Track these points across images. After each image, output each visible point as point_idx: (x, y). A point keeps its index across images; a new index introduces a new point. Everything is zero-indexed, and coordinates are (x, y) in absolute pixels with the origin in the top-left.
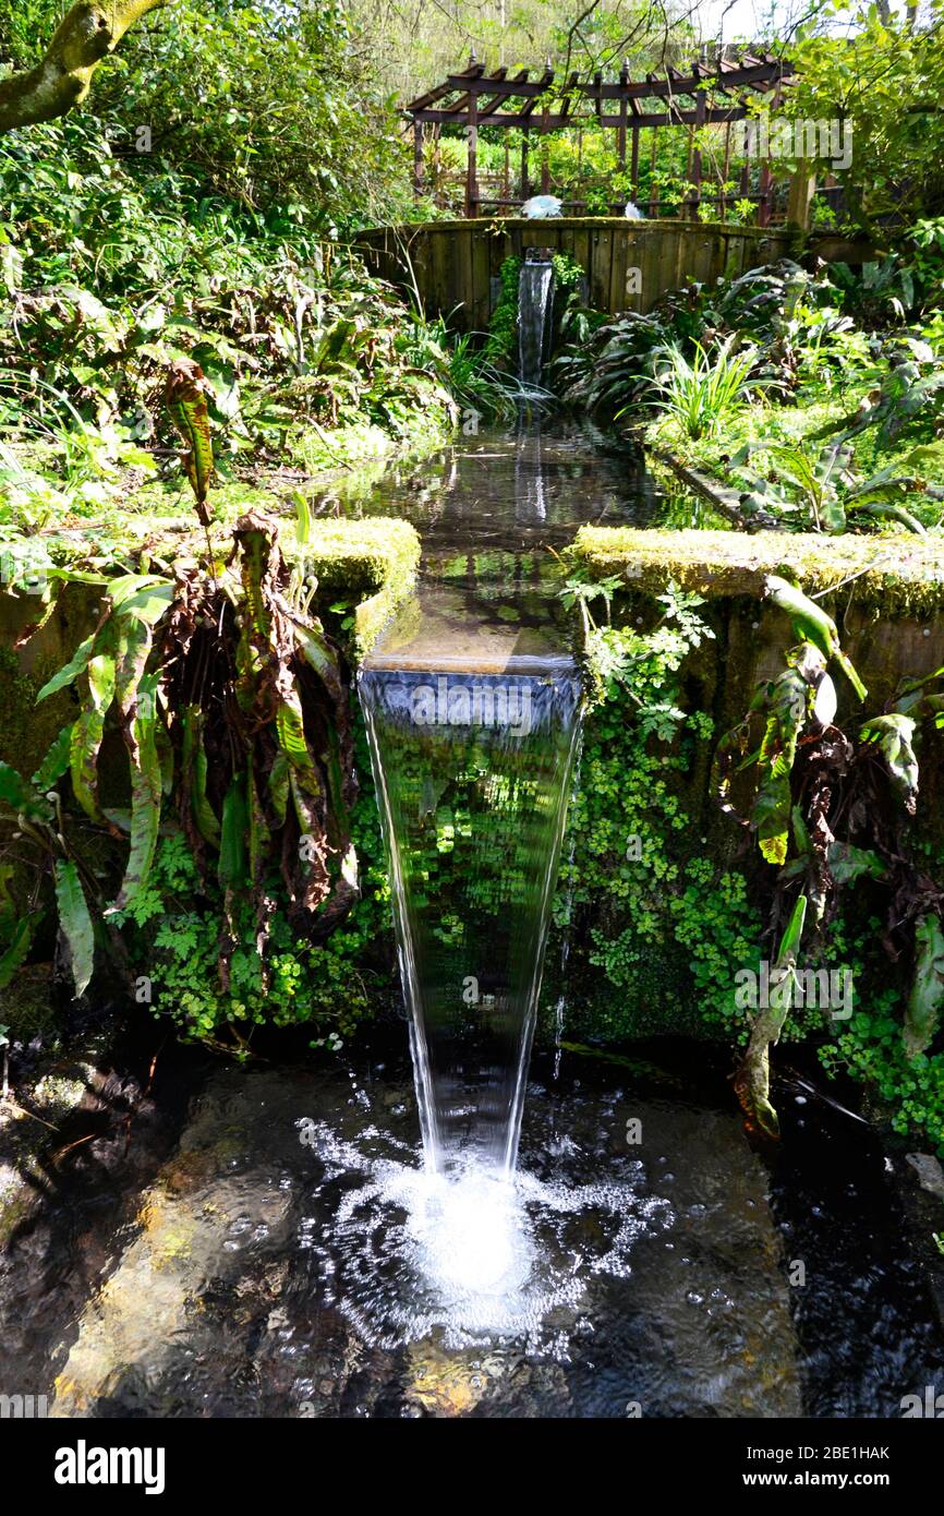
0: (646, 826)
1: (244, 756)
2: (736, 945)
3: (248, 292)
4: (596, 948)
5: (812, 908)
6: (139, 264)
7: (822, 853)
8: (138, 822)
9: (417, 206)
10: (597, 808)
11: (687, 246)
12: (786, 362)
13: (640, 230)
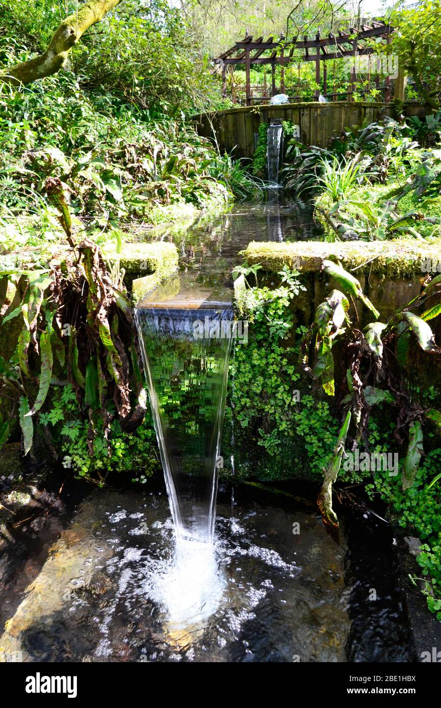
0: (279, 380)
1: (95, 349)
2: (326, 436)
3: (133, 145)
4: (262, 438)
5: (354, 418)
6: (86, 135)
7: (357, 391)
8: (43, 377)
9: (223, 103)
10: (257, 372)
11: (346, 114)
12: (383, 164)
13: (323, 107)
